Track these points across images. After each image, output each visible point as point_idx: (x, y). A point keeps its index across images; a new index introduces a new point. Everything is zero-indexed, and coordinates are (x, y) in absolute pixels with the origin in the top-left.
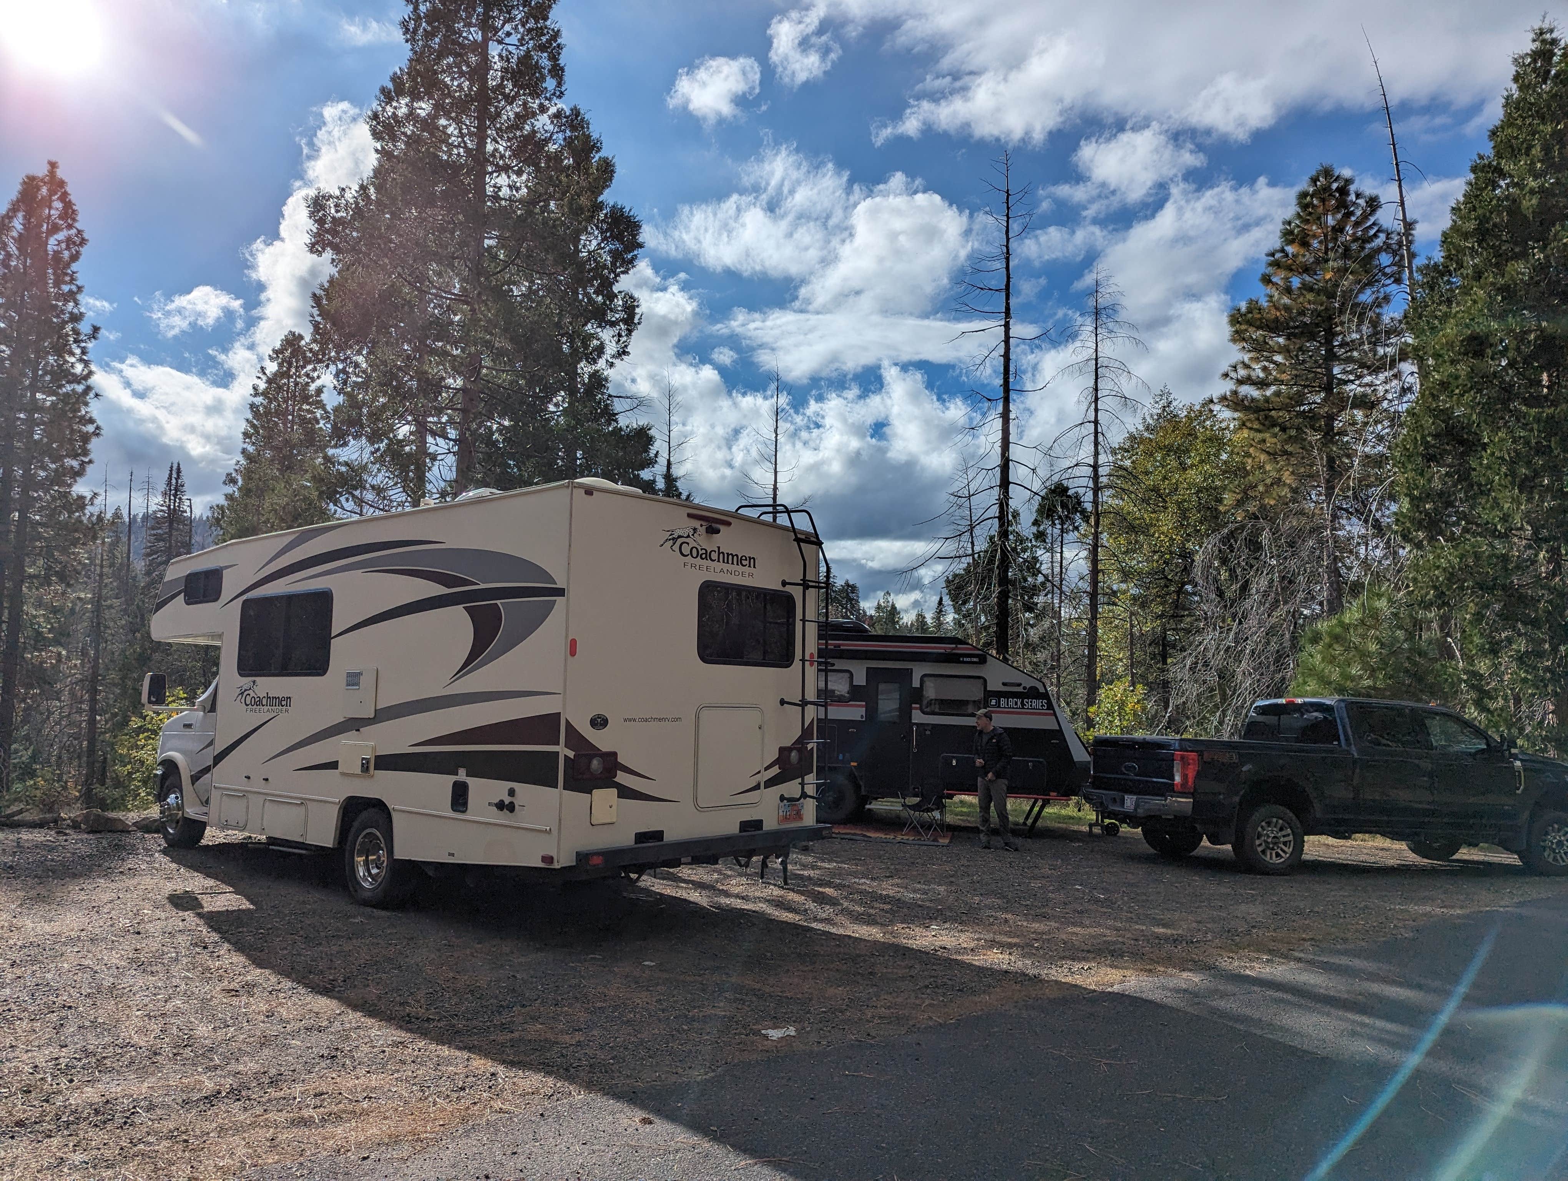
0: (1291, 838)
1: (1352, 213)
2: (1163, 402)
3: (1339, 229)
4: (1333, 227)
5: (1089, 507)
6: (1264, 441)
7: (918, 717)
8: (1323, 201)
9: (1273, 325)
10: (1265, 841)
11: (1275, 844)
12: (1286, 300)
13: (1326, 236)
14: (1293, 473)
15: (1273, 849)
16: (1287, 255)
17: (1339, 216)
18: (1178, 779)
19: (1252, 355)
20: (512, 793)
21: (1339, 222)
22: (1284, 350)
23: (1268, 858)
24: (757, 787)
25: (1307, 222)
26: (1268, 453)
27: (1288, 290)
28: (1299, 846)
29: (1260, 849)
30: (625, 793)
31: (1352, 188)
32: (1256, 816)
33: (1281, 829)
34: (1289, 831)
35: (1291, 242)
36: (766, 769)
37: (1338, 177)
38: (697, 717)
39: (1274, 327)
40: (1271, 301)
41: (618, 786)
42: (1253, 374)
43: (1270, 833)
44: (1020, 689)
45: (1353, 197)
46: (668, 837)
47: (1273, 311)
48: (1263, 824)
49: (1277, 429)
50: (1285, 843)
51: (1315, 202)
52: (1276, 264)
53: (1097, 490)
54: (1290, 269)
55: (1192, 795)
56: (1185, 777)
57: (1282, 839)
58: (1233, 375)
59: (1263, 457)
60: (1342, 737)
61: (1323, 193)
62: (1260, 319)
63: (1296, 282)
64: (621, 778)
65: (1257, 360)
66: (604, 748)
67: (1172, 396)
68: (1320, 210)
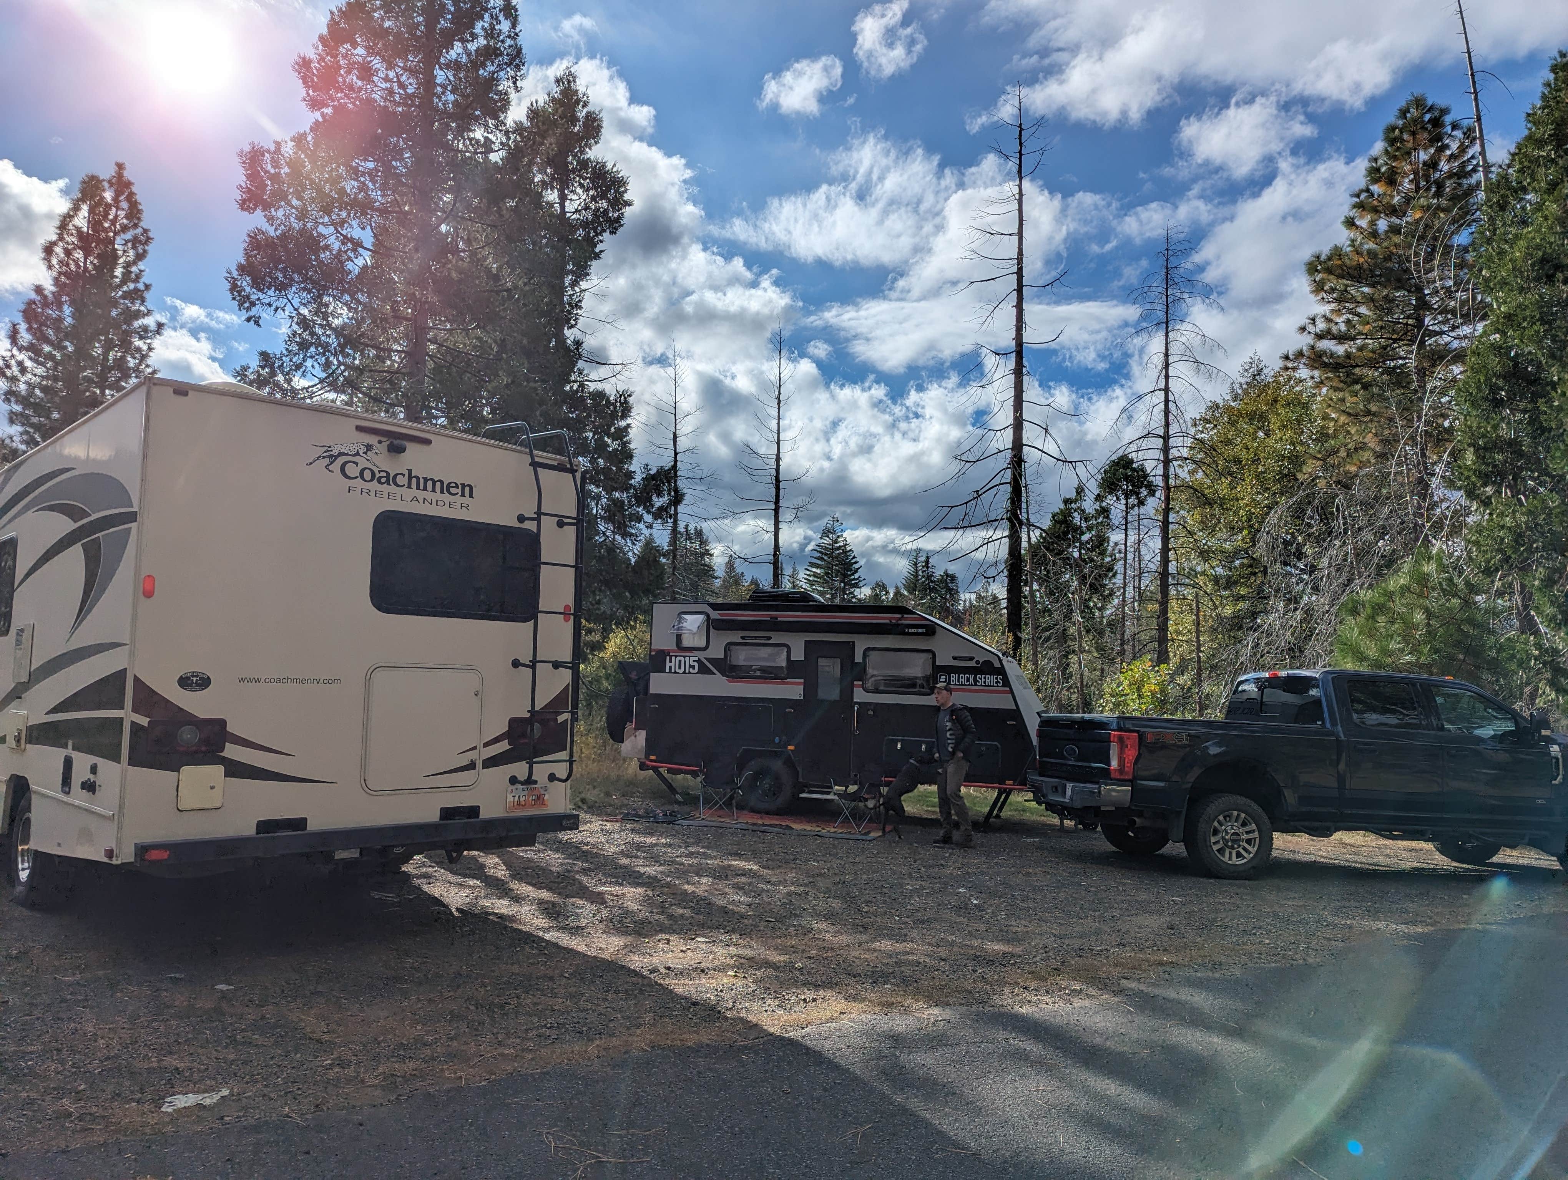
0: (1256, 834)
1: (1447, 147)
2: (1254, 370)
3: (1432, 164)
4: (1425, 164)
5: (1159, 481)
6: (1343, 400)
7: (860, 696)
8: (1414, 134)
9: (1356, 273)
10: (1223, 838)
11: (1234, 841)
12: (1370, 245)
13: (1416, 173)
14: (1376, 435)
15: (1232, 848)
16: (1372, 195)
17: (1432, 151)
18: (1114, 764)
19: (1333, 306)
20: (94, 769)
21: (1432, 157)
22: (1370, 300)
23: (1226, 859)
24: (471, 766)
25: (1395, 158)
26: (1349, 414)
27: (1374, 234)
28: (1266, 844)
29: (1215, 848)
30: (235, 770)
31: (1448, 119)
32: (1211, 809)
33: (1244, 824)
34: (1254, 827)
35: (1375, 181)
36: (486, 745)
37: (1432, 106)
38: (369, 678)
39: (1357, 274)
40: (1353, 246)
41: (224, 761)
42: (1334, 329)
43: (1230, 828)
44: (972, 664)
45: (1448, 129)
46: (312, 826)
47: (1356, 257)
48: (1221, 818)
49: (1358, 387)
50: (1249, 841)
51: (1406, 136)
52: (1360, 206)
53: (1167, 462)
54: (1375, 210)
55: (1132, 782)
56: (1121, 760)
57: (1245, 836)
58: (1311, 328)
59: (1343, 419)
60: (1326, 715)
61: (1414, 127)
62: (1340, 266)
63: (1382, 225)
64: (231, 751)
65: (1338, 312)
66: (202, 713)
67: (1263, 364)
68: (1410, 145)
